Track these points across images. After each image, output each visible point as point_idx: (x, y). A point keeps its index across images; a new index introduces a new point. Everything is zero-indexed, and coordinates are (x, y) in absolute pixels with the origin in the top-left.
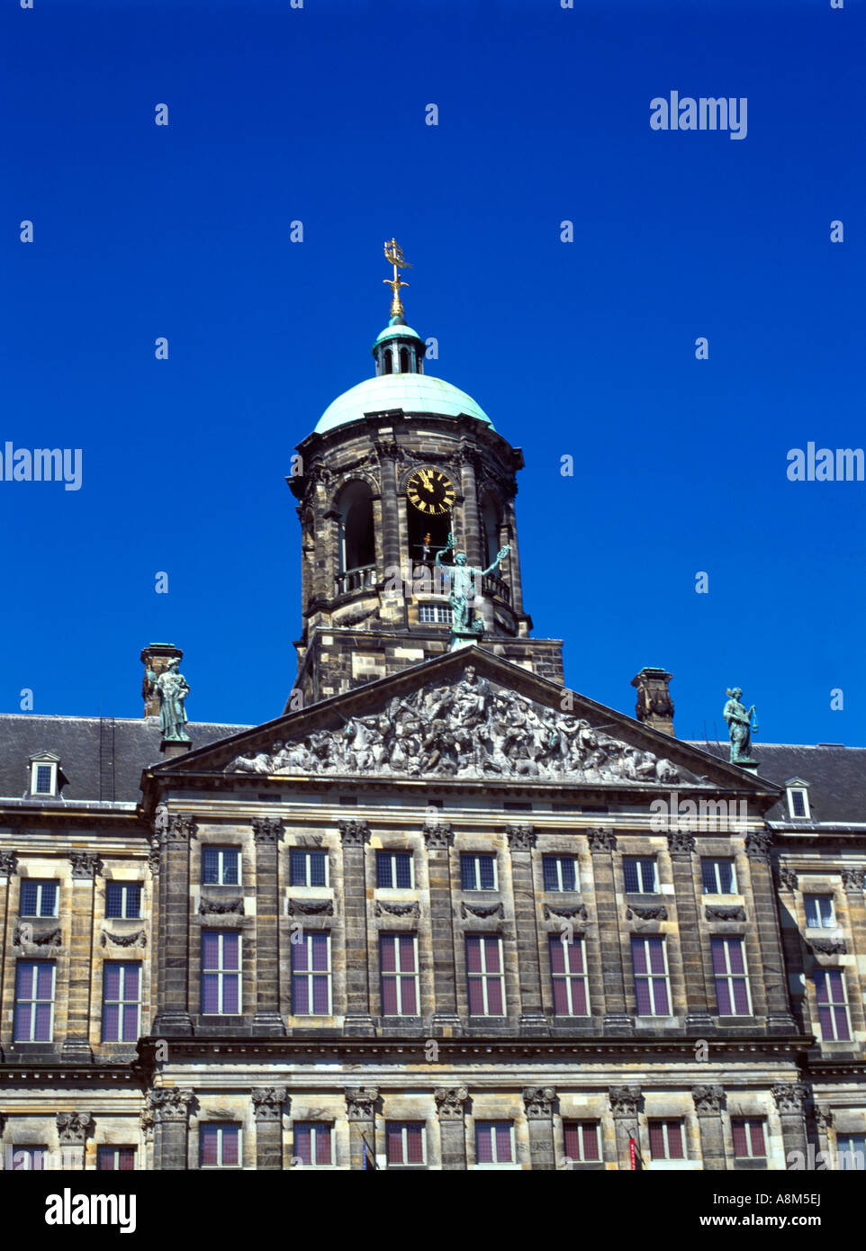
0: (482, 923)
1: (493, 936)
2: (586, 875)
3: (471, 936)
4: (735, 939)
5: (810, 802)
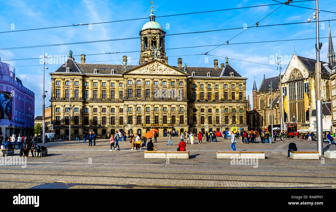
0: (156, 88)
2: (167, 84)
5: (195, 74)
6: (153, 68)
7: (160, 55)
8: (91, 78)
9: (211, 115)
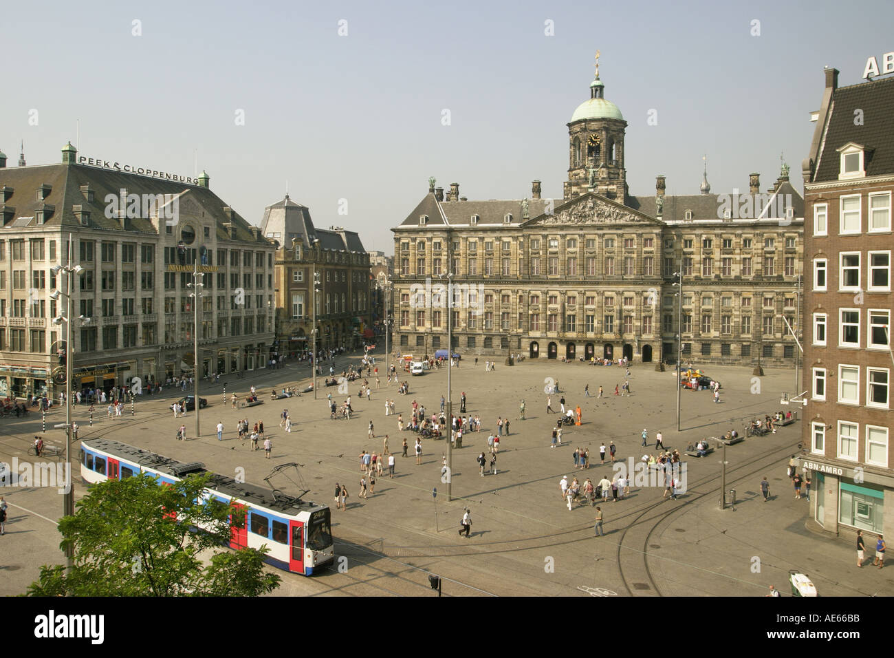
0: (590, 255)
1: (594, 258)
2: (616, 244)
3: (588, 258)
4: (651, 258)
5: (693, 215)
6: (585, 212)
7: (605, 176)
8: (464, 235)
9: (730, 313)
